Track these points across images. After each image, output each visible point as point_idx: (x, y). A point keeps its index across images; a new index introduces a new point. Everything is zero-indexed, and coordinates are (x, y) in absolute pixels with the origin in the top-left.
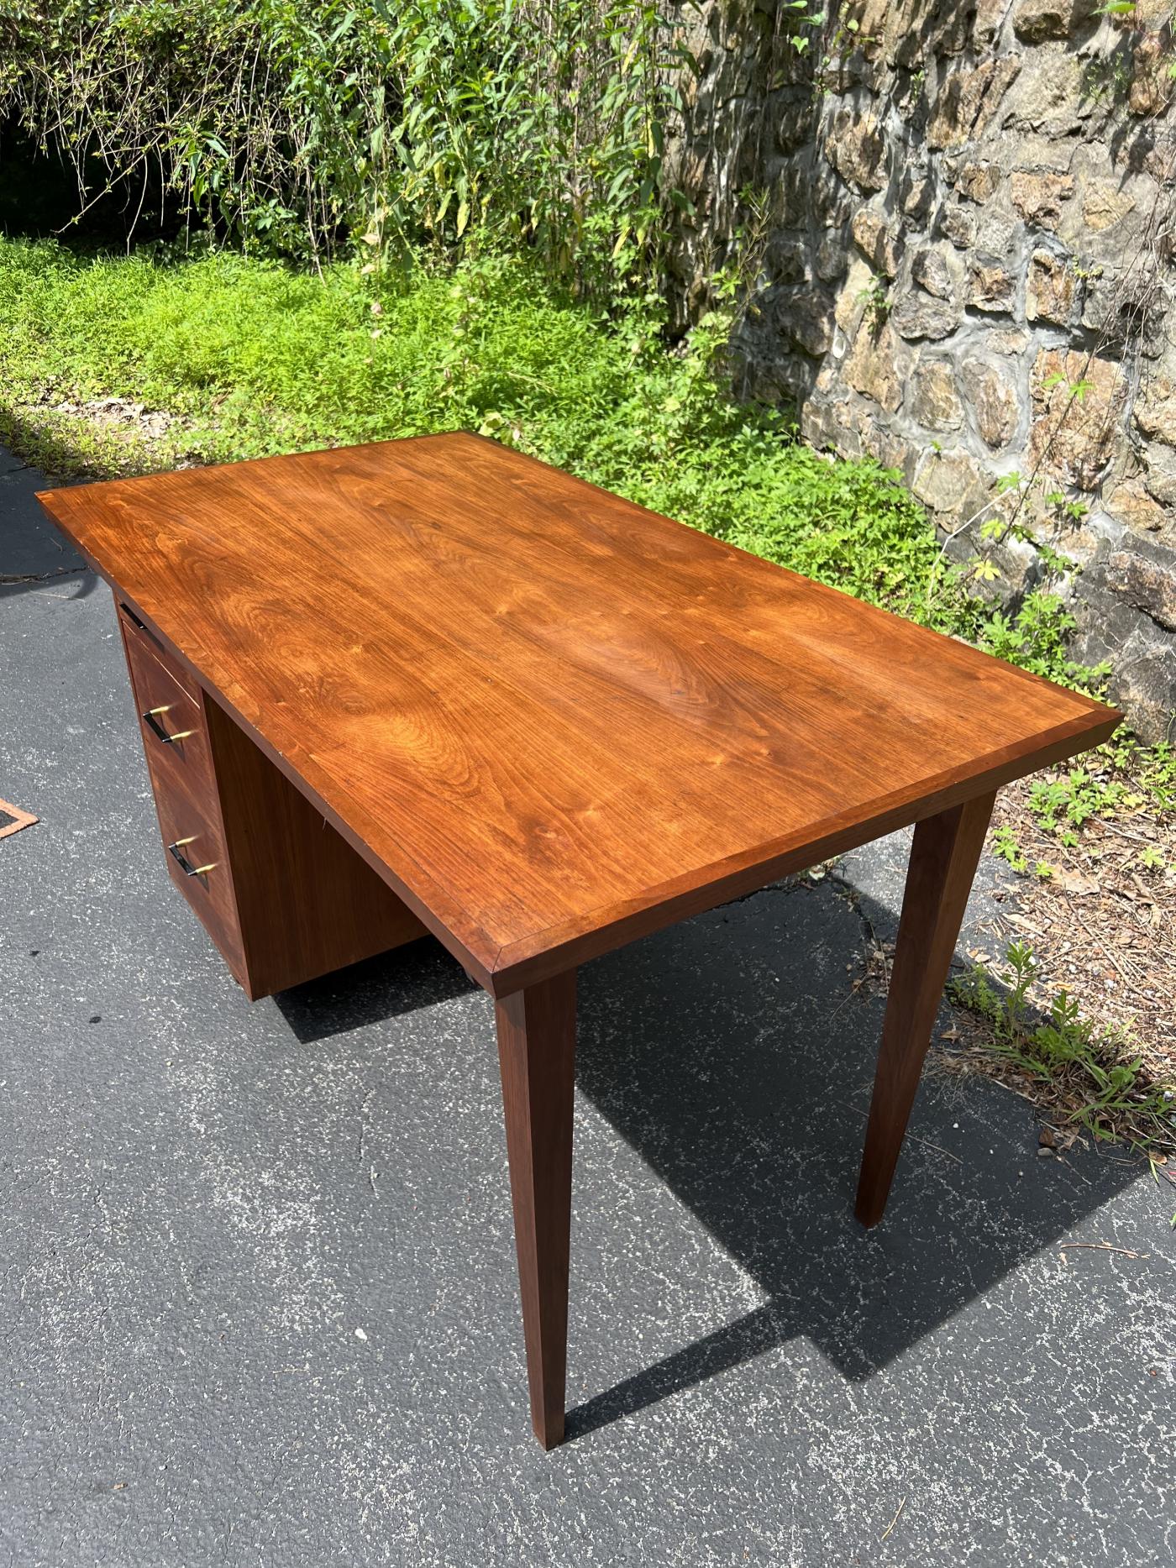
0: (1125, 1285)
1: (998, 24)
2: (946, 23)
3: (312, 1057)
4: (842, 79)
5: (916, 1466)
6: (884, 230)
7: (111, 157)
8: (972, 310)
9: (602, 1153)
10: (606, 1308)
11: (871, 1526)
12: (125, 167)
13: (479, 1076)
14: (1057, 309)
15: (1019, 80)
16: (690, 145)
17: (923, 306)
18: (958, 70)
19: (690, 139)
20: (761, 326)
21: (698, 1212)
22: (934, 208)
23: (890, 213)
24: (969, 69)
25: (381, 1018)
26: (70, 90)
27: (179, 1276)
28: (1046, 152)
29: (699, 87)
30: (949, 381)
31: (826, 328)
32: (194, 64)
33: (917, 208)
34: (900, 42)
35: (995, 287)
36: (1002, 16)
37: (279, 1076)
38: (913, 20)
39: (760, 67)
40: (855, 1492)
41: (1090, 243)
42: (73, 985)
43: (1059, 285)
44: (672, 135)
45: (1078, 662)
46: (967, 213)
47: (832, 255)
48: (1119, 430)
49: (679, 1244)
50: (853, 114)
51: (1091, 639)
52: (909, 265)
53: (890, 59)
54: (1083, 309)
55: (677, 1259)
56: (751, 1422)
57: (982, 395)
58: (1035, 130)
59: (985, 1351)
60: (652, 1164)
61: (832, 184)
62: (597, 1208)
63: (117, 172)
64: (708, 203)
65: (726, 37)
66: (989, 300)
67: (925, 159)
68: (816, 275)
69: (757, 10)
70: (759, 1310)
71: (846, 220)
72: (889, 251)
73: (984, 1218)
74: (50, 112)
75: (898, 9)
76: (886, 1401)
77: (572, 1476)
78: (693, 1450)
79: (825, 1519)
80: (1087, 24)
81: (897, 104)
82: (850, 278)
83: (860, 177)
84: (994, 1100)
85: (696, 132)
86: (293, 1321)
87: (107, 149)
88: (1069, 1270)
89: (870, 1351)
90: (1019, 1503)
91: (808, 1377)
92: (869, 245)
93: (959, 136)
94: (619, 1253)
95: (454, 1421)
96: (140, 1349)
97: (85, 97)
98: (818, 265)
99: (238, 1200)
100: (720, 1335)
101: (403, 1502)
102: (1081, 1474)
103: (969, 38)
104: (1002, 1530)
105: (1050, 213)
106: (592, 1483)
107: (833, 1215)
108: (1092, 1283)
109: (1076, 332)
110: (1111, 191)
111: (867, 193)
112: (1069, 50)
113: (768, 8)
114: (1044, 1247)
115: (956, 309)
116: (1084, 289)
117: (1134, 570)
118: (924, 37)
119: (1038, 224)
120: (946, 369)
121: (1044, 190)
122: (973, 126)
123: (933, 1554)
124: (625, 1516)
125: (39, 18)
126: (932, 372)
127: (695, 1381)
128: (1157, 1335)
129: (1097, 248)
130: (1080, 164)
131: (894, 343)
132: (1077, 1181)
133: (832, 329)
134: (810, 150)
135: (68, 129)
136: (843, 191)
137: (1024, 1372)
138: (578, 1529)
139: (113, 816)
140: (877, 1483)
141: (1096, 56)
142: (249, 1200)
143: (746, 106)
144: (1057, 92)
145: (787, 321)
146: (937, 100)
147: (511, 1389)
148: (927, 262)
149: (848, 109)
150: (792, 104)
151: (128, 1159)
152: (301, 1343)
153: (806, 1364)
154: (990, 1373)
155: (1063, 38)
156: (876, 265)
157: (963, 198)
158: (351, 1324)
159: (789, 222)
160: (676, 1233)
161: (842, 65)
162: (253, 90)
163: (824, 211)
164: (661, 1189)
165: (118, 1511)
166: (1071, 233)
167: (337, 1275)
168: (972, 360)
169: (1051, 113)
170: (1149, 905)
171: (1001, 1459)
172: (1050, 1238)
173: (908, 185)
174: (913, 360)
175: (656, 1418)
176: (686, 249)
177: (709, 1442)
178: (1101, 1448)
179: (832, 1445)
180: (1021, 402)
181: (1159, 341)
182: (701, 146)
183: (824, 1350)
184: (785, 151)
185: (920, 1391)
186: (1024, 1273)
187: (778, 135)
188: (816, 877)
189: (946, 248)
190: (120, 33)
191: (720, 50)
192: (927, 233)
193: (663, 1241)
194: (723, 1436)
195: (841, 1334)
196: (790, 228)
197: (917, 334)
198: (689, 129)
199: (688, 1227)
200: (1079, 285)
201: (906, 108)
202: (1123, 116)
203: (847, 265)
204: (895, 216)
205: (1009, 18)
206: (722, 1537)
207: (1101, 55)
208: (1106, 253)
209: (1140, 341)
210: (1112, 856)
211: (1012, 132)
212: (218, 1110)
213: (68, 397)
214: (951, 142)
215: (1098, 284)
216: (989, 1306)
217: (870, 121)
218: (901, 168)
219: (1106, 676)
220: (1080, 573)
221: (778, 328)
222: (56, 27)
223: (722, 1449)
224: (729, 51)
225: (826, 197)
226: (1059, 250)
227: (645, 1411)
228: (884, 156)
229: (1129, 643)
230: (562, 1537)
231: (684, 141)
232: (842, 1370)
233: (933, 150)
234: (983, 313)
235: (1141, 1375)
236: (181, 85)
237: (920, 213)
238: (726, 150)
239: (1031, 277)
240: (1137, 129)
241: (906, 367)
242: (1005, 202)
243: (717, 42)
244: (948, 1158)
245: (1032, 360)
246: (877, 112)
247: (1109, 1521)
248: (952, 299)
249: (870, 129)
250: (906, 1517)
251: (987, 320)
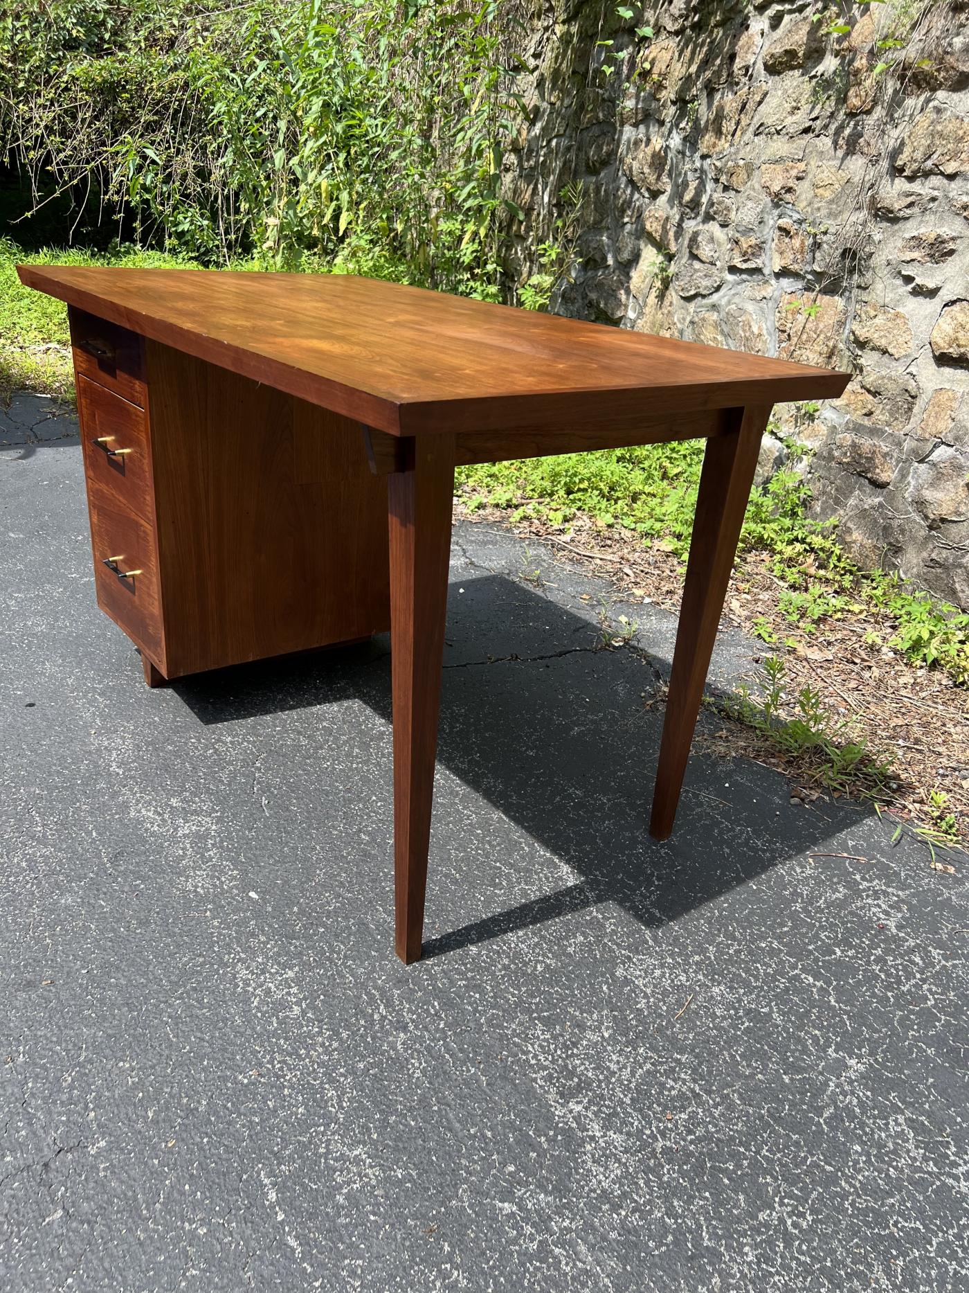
0: (858, 877)
1: (752, 62)
2: (714, 65)
3: (214, 733)
4: (637, 114)
5: (701, 977)
6: (667, 219)
7: (60, 171)
8: (733, 270)
9: (451, 793)
10: (455, 882)
11: (666, 1011)
12: (71, 179)
13: (352, 748)
14: (795, 261)
15: (767, 100)
16: (521, 176)
17: (696, 271)
18: (722, 98)
19: (521, 172)
20: (573, 303)
21: (527, 829)
22: (704, 199)
23: (672, 208)
24: (730, 96)
25: (271, 713)
26: (31, 119)
27: (100, 858)
28: (786, 147)
29: (529, 132)
30: (716, 325)
31: (623, 297)
32: (133, 108)
33: (692, 201)
34: (680, 83)
35: (749, 251)
36: (754, 56)
37: (186, 744)
38: (689, 67)
39: (576, 112)
40: (653, 991)
41: (819, 209)
42: (11, 683)
43: (796, 243)
44: (507, 170)
45: (815, 519)
46: (729, 199)
47: (628, 244)
48: (841, 346)
49: (514, 846)
50: (644, 139)
51: (823, 503)
52: (686, 242)
53: (673, 97)
54: (814, 258)
55: (510, 855)
56: (571, 950)
57: (741, 332)
58: (778, 132)
59: (752, 913)
60: (490, 800)
61: (629, 191)
62: (447, 825)
63: (65, 183)
64: (533, 217)
65: (550, 94)
66: (745, 261)
67: (698, 164)
68: (616, 260)
69: (574, 72)
70: (576, 886)
71: (639, 217)
72: (671, 234)
73: (750, 838)
74: (14, 134)
75: (678, 61)
76: (676, 939)
77: (427, 980)
78: (524, 966)
79: (630, 1007)
80: (816, 55)
81: (677, 126)
82: (642, 259)
83: (650, 184)
84: (756, 773)
85: (526, 165)
86: (197, 887)
87: (58, 164)
88: (816, 868)
89: (663, 910)
90: (781, 998)
91: (615, 925)
92: (656, 231)
93: (723, 144)
94: (465, 851)
95: (331, 946)
96: (67, 900)
97: (42, 124)
98: (617, 251)
99: (150, 814)
100: (546, 899)
101: (289, 994)
102: (829, 983)
103: (730, 74)
104: (769, 1015)
105: (789, 190)
106: (443, 984)
107: (632, 833)
108: (834, 875)
109: (810, 277)
110: (833, 170)
111: (655, 195)
112: (803, 75)
113: (583, 69)
114: (796, 855)
115: (721, 270)
116: (815, 243)
117: (854, 445)
118: (698, 77)
119: (781, 200)
120: (714, 316)
121: (785, 174)
122: (733, 135)
123: (715, 1028)
124: (470, 1004)
125: (10, 65)
126: (704, 319)
127: (526, 926)
128: (883, 906)
129: (824, 212)
130: (811, 152)
131: (674, 302)
132: (820, 819)
133: (628, 299)
134: (613, 169)
135: (27, 148)
136: (636, 196)
137: (782, 925)
138: (432, 1011)
139: (48, 586)
140: (670, 986)
141: (822, 75)
142: (159, 814)
143: (564, 142)
144: (794, 104)
145: (593, 296)
146: (707, 121)
147: (377, 929)
148: (699, 239)
149: (641, 136)
150: (599, 136)
151: (57, 788)
152: (203, 900)
153: (613, 917)
154: (756, 925)
155: (799, 66)
156: (660, 246)
157: (726, 188)
158: (245, 887)
159: (596, 223)
160: (510, 840)
161: (637, 103)
162: (179, 133)
163: (623, 212)
164: (497, 815)
165: (45, 999)
166: (805, 203)
167: (235, 862)
168: (733, 306)
169: (789, 120)
170: (870, 667)
171: (766, 974)
172: (800, 850)
173: (685, 185)
174: (689, 313)
175: (495, 947)
176: (516, 252)
177: (538, 961)
178: (843, 969)
179: (634, 964)
180: (770, 334)
181: (869, 275)
182: (529, 176)
183: (627, 910)
184: (593, 170)
185: (703, 934)
186: (781, 870)
187: (588, 159)
188: (617, 645)
189: (713, 227)
190: (74, 79)
191: (545, 105)
192: (699, 219)
193: (499, 844)
194: (548, 957)
195: (641, 901)
196: (597, 227)
197: (692, 293)
198: (520, 165)
199: (519, 837)
200: (811, 241)
201: (684, 128)
202: (841, 116)
203: (639, 250)
204: (675, 209)
205: (760, 57)
206: (549, 1017)
207: (826, 75)
208: (831, 215)
209: (856, 276)
210: (843, 641)
211: (763, 137)
212: (134, 761)
213: (12, 343)
214: (717, 149)
215: (825, 238)
216: (755, 887)
217: (657, 143)
218: (680, 173)
219: (835, 527)
220: (815, 455)
221: (587, 302)
222: (23, 72)
223: (548, 966)
224: (552, 104)
225: (624, 201)
226: (796, 216)
227: (486, 943)
228: (667, 167)
229: (852, 501)
230: (419, 1015)
231: (516, 173)
232: (642, 922)
233: (704, 157)
234: (741, 271)
235: (872, 928)
236: (122, 123)
237: (694, 205)
238: (549, 177)
239: (776, 241)
240: (852, 123)
241: (684, 319)
242: (757, 186)
243: (543, 99)
244: (721, 803)
245: (777, 302)
246: (663, 136)
247: (850, 1011)
248: (718, 263)
249: (657, 149)
250: (693, 1006)
251: (744, 276)
